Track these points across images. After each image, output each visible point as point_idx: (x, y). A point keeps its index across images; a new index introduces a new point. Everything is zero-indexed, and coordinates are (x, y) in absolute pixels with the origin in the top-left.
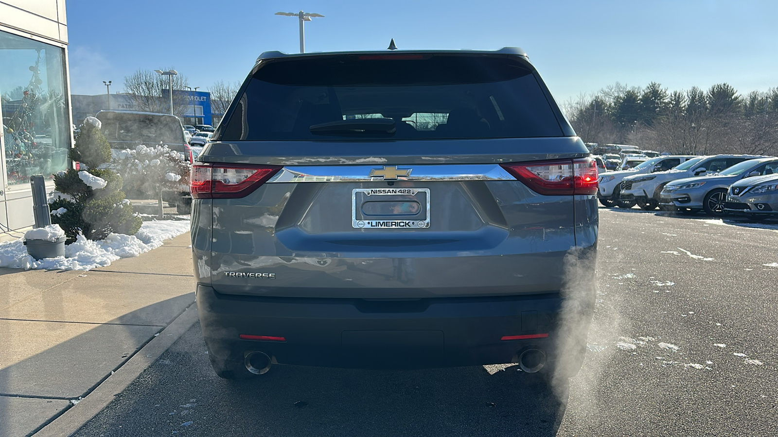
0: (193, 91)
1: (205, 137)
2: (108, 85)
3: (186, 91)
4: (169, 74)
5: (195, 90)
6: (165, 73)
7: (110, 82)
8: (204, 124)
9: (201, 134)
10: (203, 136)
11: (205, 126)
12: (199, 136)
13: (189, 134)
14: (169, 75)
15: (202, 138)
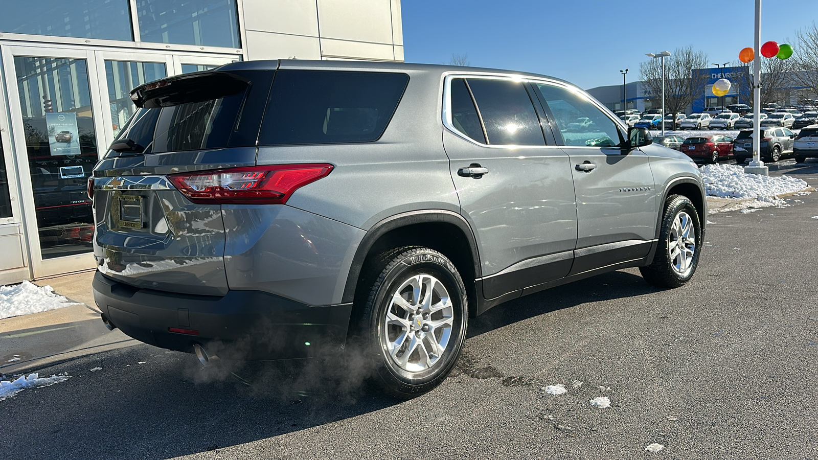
0: (722, 68)
1: (726, 119)
2: (624, 74)
3: (706, 69)
4: (662, 55)
5: (724, 67)
6: (656, 56)
7: (627, 70)
8: (740, 104)
9: (722, 115)
10: (724, 118)
11: (740, 105)
12: (719, 118)
13: (709, 117)
14: (662, 57)
15: (723, 120)
